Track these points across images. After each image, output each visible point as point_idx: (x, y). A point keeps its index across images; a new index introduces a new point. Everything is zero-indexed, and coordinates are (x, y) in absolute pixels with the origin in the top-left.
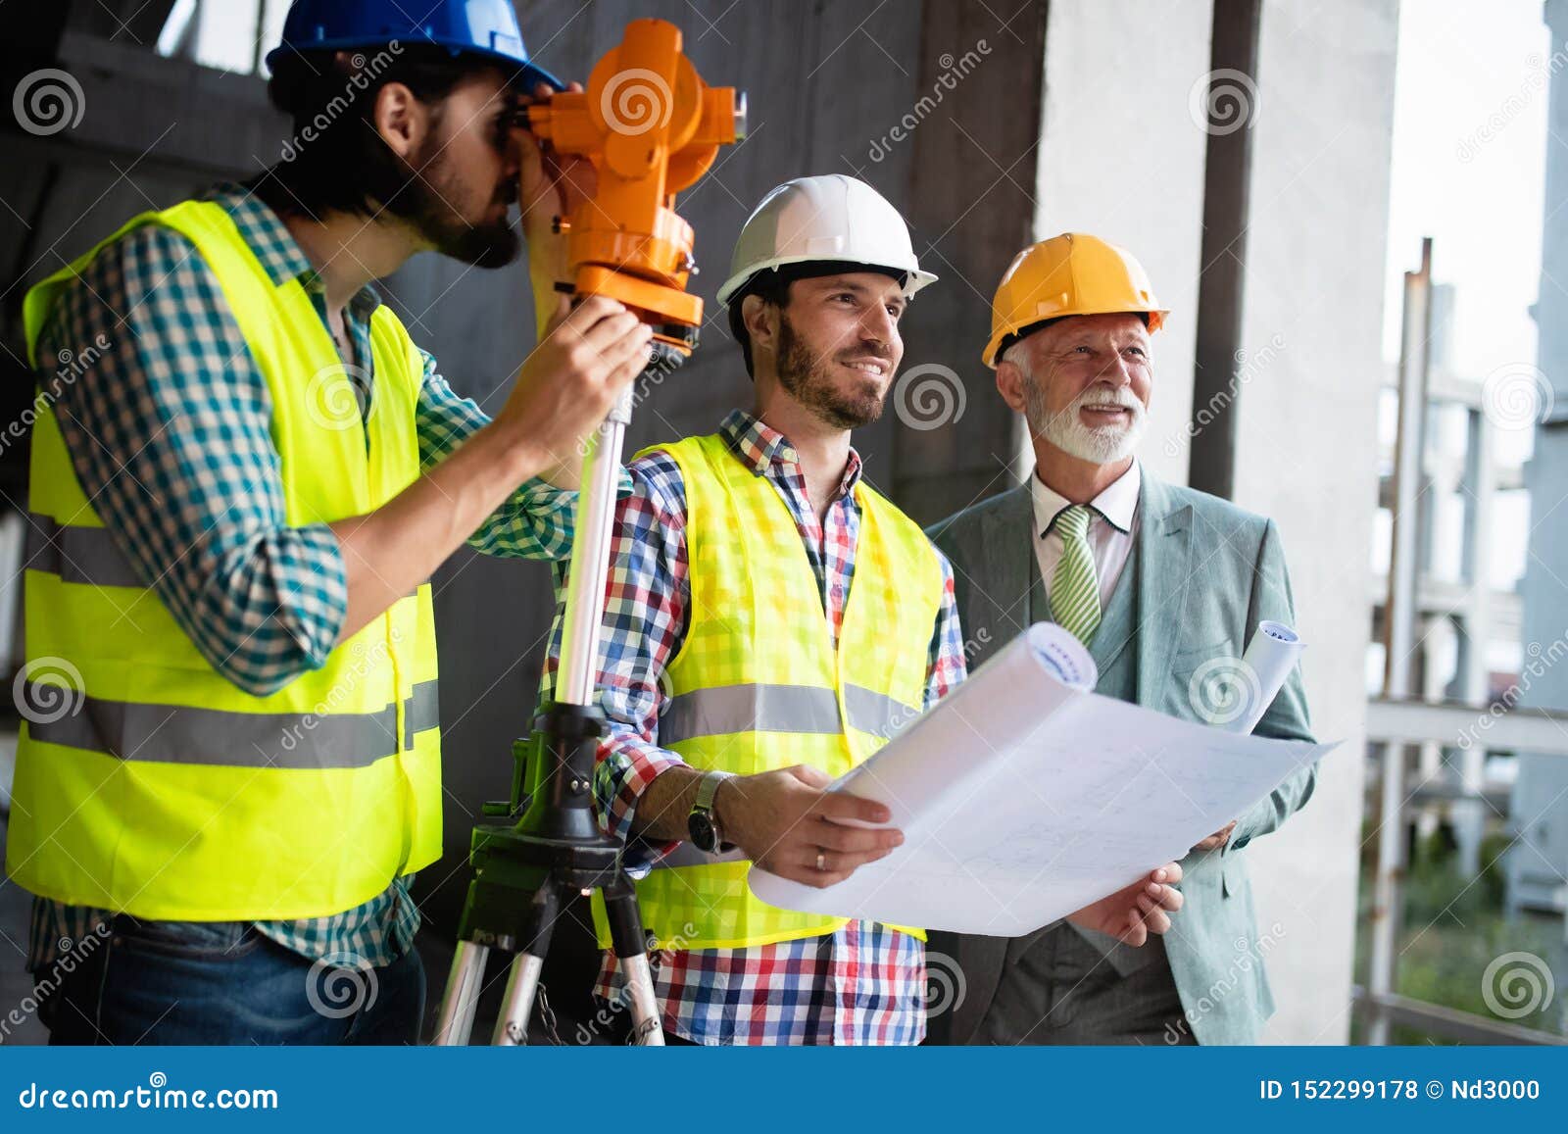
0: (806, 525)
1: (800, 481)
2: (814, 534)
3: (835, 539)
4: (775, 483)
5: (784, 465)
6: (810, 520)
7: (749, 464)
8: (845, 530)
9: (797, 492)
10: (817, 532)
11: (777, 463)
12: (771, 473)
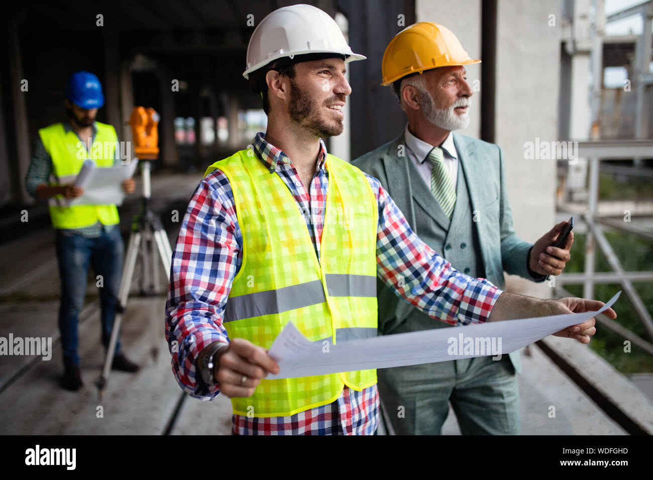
0: (300, 195)
1: (294, 171)
2: (305, 198)
3: (316, 198)
4: (281, 175)
5: (285, 165)
6: (302, 191)
7: (267, 165)
8: (320, 191)
9: (293, 177)
10: (305, 196)
11: (281, 164)
12: (278, 169)
